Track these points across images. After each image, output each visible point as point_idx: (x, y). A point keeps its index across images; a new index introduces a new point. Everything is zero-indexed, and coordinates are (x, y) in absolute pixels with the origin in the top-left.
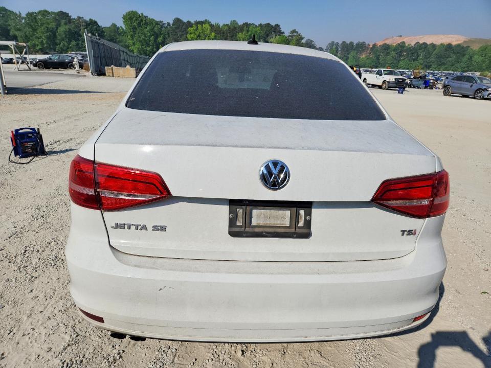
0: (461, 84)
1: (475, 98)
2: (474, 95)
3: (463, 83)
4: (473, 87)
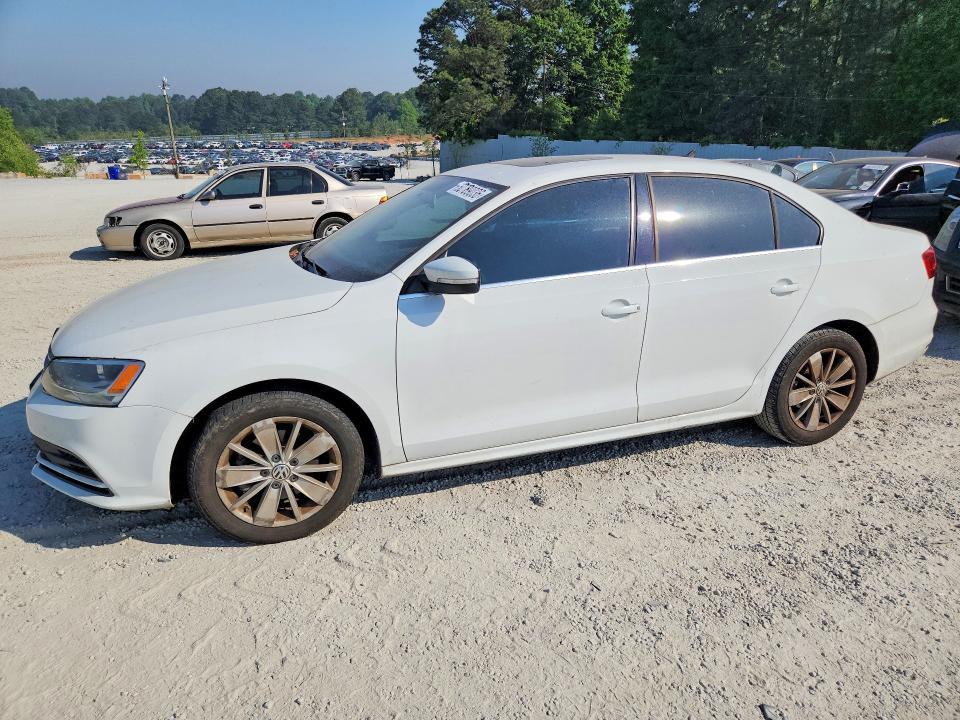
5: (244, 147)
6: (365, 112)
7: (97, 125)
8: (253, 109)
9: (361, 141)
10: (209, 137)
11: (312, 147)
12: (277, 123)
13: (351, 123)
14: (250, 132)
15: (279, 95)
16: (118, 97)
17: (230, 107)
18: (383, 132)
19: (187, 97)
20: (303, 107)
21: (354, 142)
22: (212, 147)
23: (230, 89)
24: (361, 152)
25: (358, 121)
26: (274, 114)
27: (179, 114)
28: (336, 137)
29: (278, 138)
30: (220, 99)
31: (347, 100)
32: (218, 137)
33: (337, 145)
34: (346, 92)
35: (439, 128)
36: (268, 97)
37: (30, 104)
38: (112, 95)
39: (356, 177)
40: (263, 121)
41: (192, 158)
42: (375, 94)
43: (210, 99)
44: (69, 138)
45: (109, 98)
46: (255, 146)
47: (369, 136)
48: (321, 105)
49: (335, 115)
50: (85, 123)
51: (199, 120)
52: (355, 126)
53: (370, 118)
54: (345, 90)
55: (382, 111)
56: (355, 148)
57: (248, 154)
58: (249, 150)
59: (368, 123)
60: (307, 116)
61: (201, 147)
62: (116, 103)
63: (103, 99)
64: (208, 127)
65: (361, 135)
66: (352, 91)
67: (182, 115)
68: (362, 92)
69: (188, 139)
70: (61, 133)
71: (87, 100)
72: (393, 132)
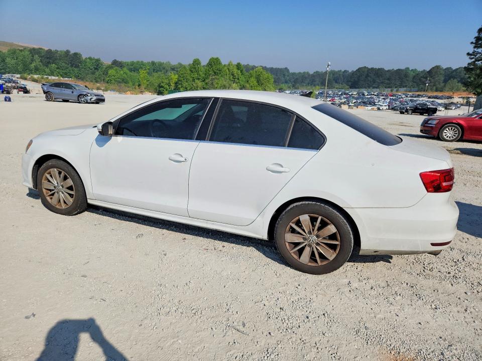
0: (62, 90)
1: (80, 103)
2: (78, 100)
3: (63, 89)
4: (74, 93)
5: (368, 95)
6: (443, 79)
7: (308, 84)
8: (378, 77)
9: (435, 94)
10: (352, 90)
11: (403, 96)
12: (389, 84)
13: (432, 84)
14: (374, 88)
15: (395, 70)
16: (320, 71)
17: (367, 76)
18: (451, 89)
19: (350, 71)
20: (406, 75)
21: (430, 94)
22: (352, 94)
23: (370, 67)
24: (432, 100)
25: (437, 83)
26: (388, 79)
27: (344, 79)
28: (421, 91)
29: (387, 91)
30: (363, 72)
31: (433, 72)
32: (357, 90)
33: (419, 96)
34: (433, 68)
35: (476, 87)
36: (389, 71)
37: (287, 74)
38: (318, 71)
39: (410, 112)
40: (382, 83)
41: (341, 99)
42: (454, 69)
43: (359, 72)
44: (296, 89)
45: (317, 72)
46: (374, 94)
47: (441, 91)
48: (417, 74)
49: (424, 80)
50: (304, 83)
51: (351, 82)
52: (434, 85)
53: (445, 81)
54: (434, 66)
55: (454, 78)
56: (429, 98)
57: (368, 98)
58: (369, 97)
59: (442, 84)
60: (407, 80)
61: (347, 94)
62: (319, 74)
63: (314, 73)
64: (354, 86)
65: (437, 90)
66: (438, 67)
67: (345, 79)
68: (444, 68)
69: (343, 90)
70: (293, 86)
71: (308, 73)
72: (458, 90)
